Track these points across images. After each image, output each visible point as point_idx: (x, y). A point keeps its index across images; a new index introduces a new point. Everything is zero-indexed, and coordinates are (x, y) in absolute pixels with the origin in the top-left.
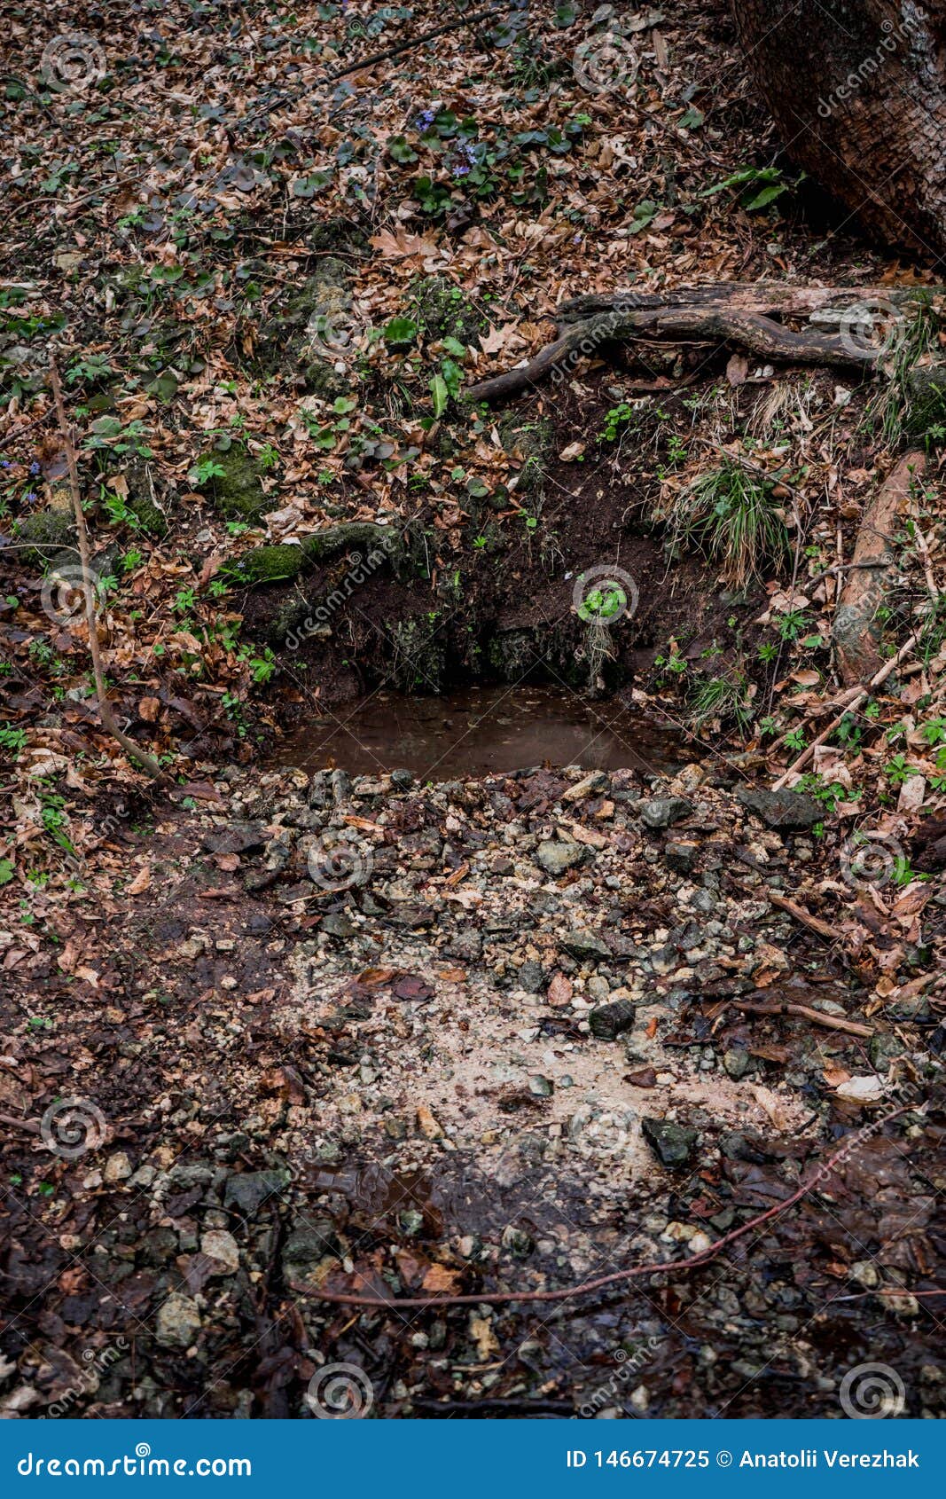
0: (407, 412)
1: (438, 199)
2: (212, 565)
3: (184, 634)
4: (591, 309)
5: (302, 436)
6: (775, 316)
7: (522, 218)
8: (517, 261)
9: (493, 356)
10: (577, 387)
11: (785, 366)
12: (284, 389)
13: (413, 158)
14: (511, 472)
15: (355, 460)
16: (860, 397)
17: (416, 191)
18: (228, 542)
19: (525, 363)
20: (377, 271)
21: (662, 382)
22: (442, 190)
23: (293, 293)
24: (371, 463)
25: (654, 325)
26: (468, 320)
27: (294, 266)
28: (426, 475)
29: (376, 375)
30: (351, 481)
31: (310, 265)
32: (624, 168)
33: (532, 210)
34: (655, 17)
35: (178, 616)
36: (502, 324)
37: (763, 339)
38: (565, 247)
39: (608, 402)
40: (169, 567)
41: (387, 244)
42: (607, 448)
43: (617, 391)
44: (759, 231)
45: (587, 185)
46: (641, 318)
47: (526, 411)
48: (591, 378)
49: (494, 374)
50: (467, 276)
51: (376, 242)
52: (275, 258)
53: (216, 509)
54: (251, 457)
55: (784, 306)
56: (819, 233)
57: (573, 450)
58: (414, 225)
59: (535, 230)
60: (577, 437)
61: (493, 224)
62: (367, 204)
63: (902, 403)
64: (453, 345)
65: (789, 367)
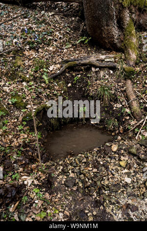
0: (41, 82)
1: (33, 44)
2: (20, 119)
3: (23, 134)
4: (67, 62)
5: (26, 90)
6: (98, 60)
7: (47, 47)
8: (50, 54)
9: (52, 71)
10: (67, 74)
12: (18, 81)
13: (26, 37)
14: (62, 90)
15: (37, 93)
16: (114, 72)
17: (29, 43)
18: (22, 113)
19: (58, 72)
20: (26, 58)
21: (81, 72)
22: (33, 43)
23: (13, 63)
24: (40, 93)
25: (80, 63)
26: (46, 65)
27: (11, 58)
28: (49, 93)
29: (34, 77)
30: (38, 97)
31: (14, 58)
32: (60, 37)
33: (48, 45)
34: (53, 13)
35: (20, 131)
36: (51, 66)
37: (97, 64)
38: (56, 51)
39: (73, 77)
40: (13, 121)
41: (26, 53)
42: (75, 84)
43: (74, 74)
45: (56, 41)
46: (77, 62)
47: (60, 79)
48: (68, 73)
49: (53, 74)
50: (43, 57)
51: (24, 53)
52: (7, 57)
53: (16, 107)
54: (19, 96)
55: (99, 59)
57: (70, 85)
58: (30, 49)
59: (51, 49)
60: (69, 83)
61: (43, 48)
62: (20, 46)
64: (45, 69)
65: (101, 68)
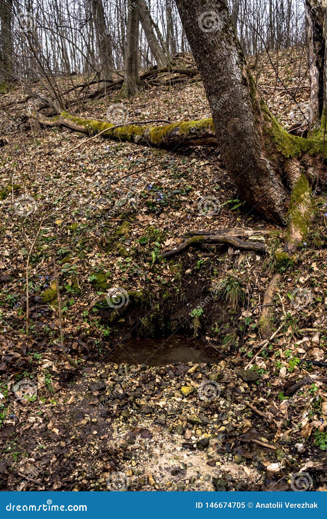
0: (145, 261)
1: (153, 206)
2: (93, 303)
3: (85, 323)
4: (191, 235)
5: (118, 268)
6: (240, 237)
7: (174, 211)
8: (173, 222)
9: (167, 246)
10: (189, 255)
11: (243, 250)
12: (113, 255)
13: (147, 196)
14: (172, 277)
15: (131, 274)
16: (263, 259)
17: (148, 204)
18: (98, 297)
19: (176, 248)
20: (138, 224)
21: (211, 254)
22: (154, 204)
23: (116, 230)
24: (136, 275)
25: (209, 239)
26: (161, 237)
27: (116, 223)
28: (150, 278)
29: (137, 252)
30: (131, 280)
31: (120, 223)
32: (200, 199)
33: (177, 209)
34: (207, 162)
35: (84, 318)
36: (169, 238)
37: (237, 243)
38: (186, 218)
39: (198, 259)
40: (82, 304)
41: (140, 218)
42: (198, 271)
43: (200, 256)
44: (234, 215)
45: (191, 203)
46: (205, 237)
47: (176, 260)
48: (192, 252)
49: (168, 251)
50: (161, 226)
51: (137, 217)
52: (112, 221)
53: (95, 288)
54: (105, 273)
55: (242, 235)
56: (249, 216)
57: (189, 271)
58: (147, 213)
59: (178, 214)
60: (189, 267)
61: (167, 212)
62: (135, 208)
63: (273, 261)
64: (157, 243)
65: (244, 250)
